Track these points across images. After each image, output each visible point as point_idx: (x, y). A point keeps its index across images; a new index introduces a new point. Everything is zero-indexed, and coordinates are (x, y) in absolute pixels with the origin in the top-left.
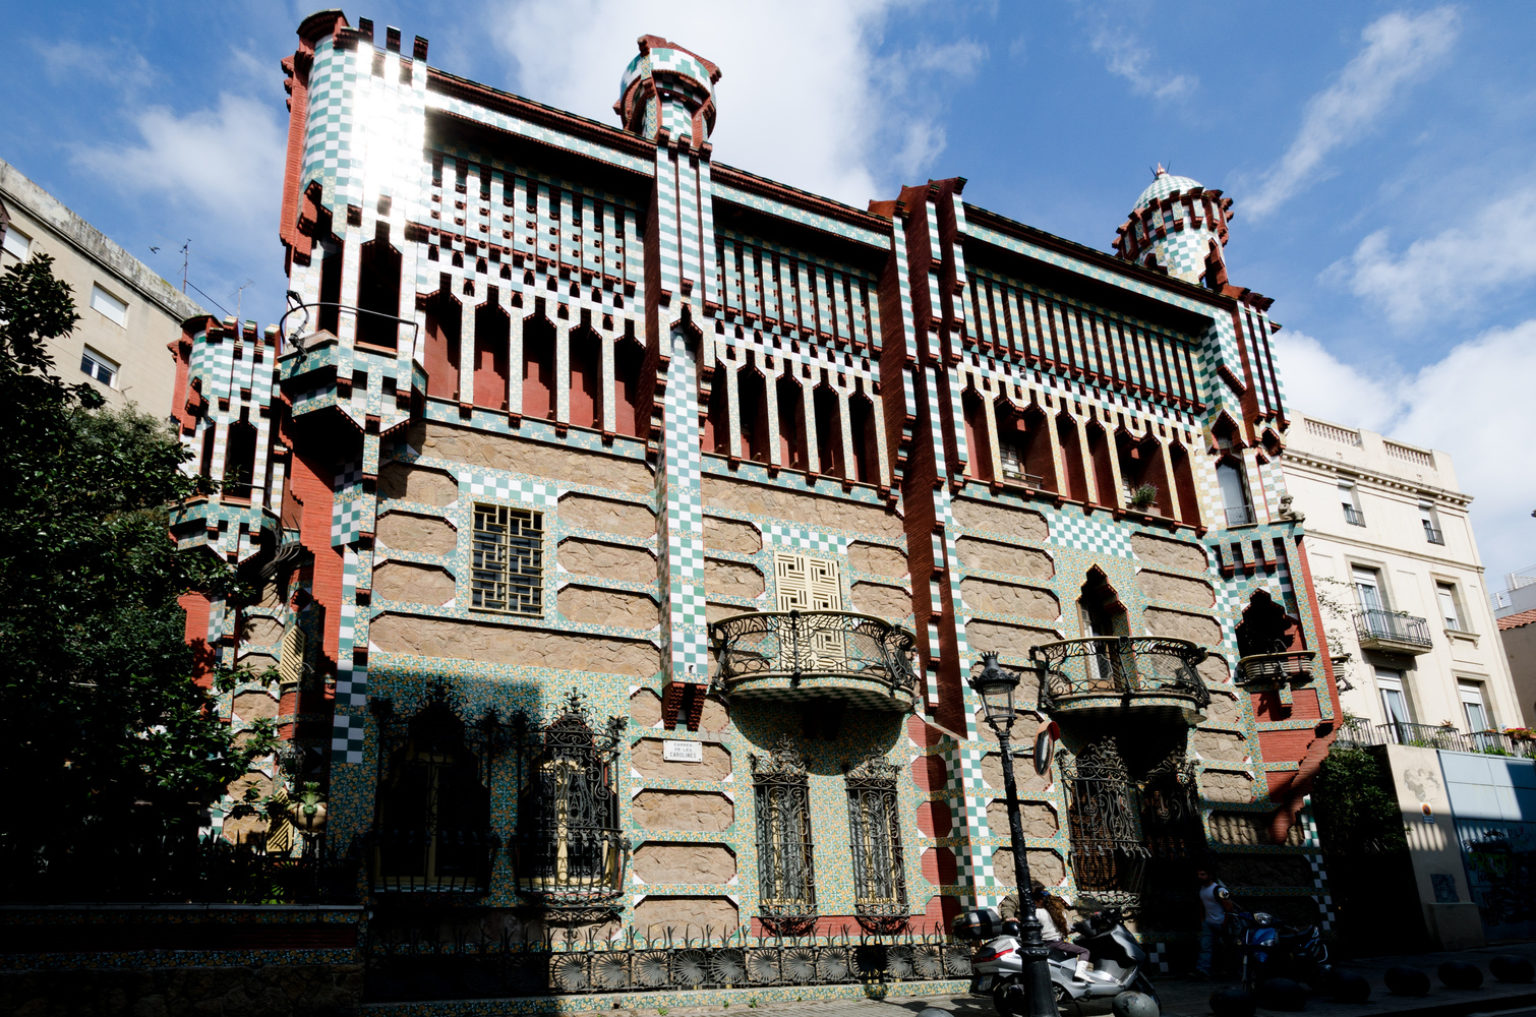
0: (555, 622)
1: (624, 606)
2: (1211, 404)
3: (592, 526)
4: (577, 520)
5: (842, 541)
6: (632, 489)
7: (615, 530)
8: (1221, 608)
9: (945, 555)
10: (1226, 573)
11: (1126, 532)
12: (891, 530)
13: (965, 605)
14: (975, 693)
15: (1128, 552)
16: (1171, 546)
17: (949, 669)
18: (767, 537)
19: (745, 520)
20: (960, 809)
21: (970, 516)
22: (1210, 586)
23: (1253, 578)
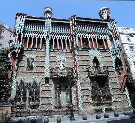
0: (34, 71)
1: (42, 68)
3: (39, 59)
8: (112, 60)
9: (76, 58)
10: (113, 55)
11: (99, 51)
12: (72, 55)
13: (78, 64)
14: (79, 75)
15: (99, 54)
16: (105, 52)
17: (77, 72)
18: (57, 58)
19: (55, 56)
20: (77, 91)
21: (79, 52)
22: (111, 57)
23: (116, 55)
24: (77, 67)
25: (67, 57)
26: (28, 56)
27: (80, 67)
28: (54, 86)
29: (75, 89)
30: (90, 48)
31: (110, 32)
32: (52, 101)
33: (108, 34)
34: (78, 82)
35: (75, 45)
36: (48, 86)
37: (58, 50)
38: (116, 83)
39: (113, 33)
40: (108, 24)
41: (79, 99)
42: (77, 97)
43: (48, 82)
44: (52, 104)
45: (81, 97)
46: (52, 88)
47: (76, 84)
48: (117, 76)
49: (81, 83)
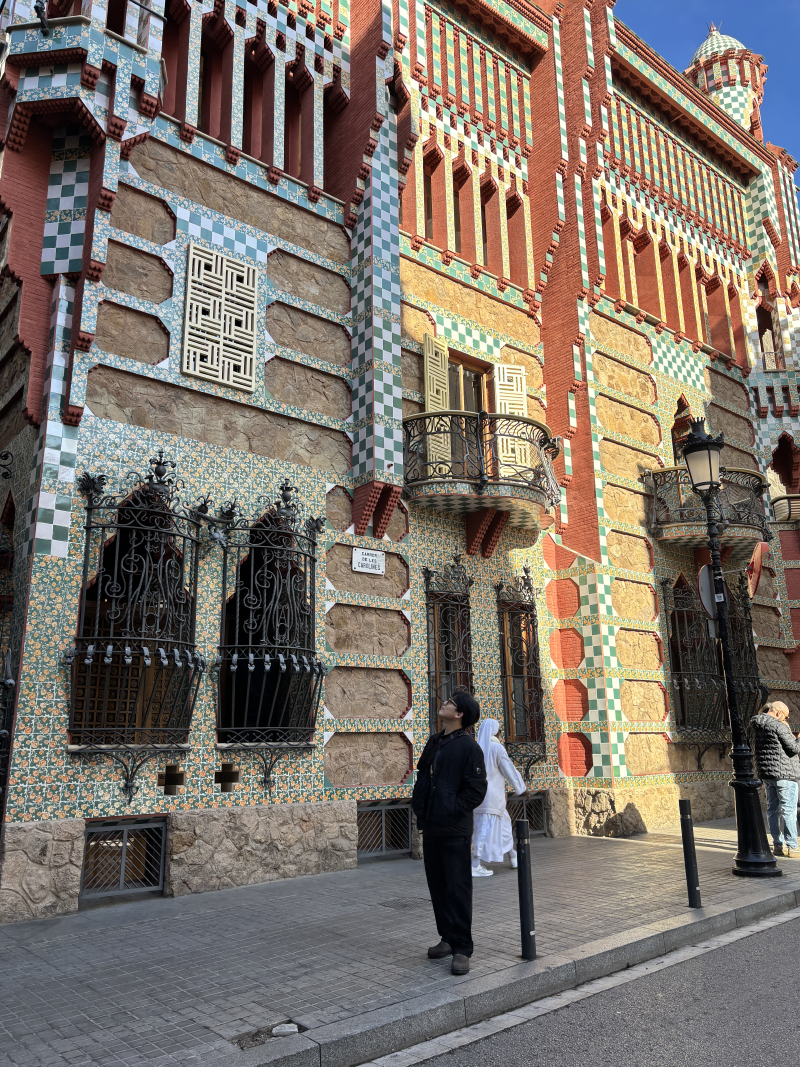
0: (263, 400)
1: (322, 389)
2: (755, 253)
3: (295, 292)
4: (282, 283)
5: (496, 343)
6: (331, 256)
7: (316, 301)
8: (758, 448)
9: (584, 367)
10: (762, 414)
11: (701, 365)
12: (531, 337)
13: (599, 424)
14: (606, 516)
15: (702, 385)
16: (727, 383)
17: (583, 488)
18: (440, 329)
19: (423, 308)
20: (594, 637)
21: (600, 332)
22: (751, 425)
23: (781, 421)
24: (595, 447)
25: (502, 344)
26: (195, 219)
27: (606, 456)
28: (422, 575)
29: (557, 624)
30: (664, 318)
31: (766, 244)
32: (407, 710)
33: (750, 256)
34: (601, 566)
35: (584, 259)
36: (381, 570)
37: (446, 263)
38: (775, 610)
39: (784, 256)
40: (766, 184)
41: (611, 702)
42: (586, 686)
43: (382, 537)
44: (409, 735)
45: (618, 687)
46: (405, 591)
47: (578, 583)
48: (779, 564)
49: (617, 579)
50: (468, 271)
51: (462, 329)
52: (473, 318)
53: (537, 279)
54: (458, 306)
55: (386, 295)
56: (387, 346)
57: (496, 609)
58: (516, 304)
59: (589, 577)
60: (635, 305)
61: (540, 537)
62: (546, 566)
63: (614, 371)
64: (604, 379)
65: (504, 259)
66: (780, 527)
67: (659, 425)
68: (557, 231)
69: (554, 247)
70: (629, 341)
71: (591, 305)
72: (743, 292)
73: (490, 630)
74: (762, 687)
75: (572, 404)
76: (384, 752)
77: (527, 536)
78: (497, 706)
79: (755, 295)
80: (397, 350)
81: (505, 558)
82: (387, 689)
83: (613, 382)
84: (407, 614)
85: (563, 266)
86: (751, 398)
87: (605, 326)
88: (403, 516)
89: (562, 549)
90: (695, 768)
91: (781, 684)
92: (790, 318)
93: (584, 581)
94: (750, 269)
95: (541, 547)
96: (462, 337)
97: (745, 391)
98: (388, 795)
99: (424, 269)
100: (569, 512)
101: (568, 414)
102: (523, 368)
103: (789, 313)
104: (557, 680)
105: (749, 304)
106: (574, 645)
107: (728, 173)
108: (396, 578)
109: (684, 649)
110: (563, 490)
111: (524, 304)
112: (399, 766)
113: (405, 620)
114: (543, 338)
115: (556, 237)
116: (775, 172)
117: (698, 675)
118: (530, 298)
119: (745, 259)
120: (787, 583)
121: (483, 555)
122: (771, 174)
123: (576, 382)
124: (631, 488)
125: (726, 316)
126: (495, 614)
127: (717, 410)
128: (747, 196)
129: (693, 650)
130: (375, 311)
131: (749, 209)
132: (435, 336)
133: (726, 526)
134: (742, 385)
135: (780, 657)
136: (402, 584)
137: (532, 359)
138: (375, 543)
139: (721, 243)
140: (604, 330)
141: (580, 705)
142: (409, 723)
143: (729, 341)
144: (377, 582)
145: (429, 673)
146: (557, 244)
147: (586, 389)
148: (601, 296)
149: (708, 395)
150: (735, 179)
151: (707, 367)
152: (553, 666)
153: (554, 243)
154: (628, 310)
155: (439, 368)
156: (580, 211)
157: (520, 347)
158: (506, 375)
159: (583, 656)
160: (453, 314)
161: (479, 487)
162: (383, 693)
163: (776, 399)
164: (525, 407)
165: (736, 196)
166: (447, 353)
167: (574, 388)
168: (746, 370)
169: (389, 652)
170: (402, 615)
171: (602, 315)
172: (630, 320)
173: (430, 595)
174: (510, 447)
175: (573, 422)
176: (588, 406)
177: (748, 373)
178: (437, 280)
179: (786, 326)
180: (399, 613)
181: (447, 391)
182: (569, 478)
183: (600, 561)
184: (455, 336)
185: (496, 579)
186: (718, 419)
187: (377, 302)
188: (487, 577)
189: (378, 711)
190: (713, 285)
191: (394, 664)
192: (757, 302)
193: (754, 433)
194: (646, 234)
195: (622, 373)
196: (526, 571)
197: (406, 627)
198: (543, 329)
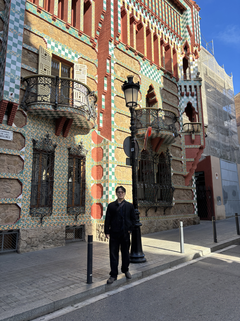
5: (76, 56)
8: (180, 106)
9: (110, 68)
10: (182, 95)
11: (160, 75)
12: (93, 56)
13: (115, 89)
14: (115, 124)
15: (160, 82)
16: (170, 83)
17: (107, 113)
18: (49, 46)
19: (41, 36)
20: (107, 168)
21: (119, 56)
22: (178, 98)
23: (188, 98)
24: (113, 98)
25: (79, 57)
27: (117, 102)
28: (31, 142)
29: (95, 164)
30: (146, 55)
31: (187, 35)
32: (20, 195)
33: (182, 39)
34: (111, 142)
35: (112, 26)
36: (11, 138)
37: (54, 20)
38: (181, 162)
39: (193, 40)
40: (188, 13)
41: (111, 192)
42: (103, 186)
43: (11, 125)
44: (20, 205)
45: (114, 187)
46: (23, 148)
47: (103, 149)
48: (184, 146)
49: (117, 147)
50: (65, 26)
51: (60, 48)
52: (66, 44)
53: (96, 33)
54: (59, 39)
55: (17, 24)
56: (15, 45)
57: (68, 157)
58: (87, 42)
59: (107, 146)
60: (135, 48)
61: (91, 131)
62: (92, 142)
63: (123, 71)
64: (119, 74)
65: (81, 23)
66: (185, 134)
67: (141, 94)
68: (103, 15)
69: (102, 21)
70: (131, 61)
71: (115, 45)
72: (178, 51)
73: (64, 165)
74: (172, 188)
75: (106, 82)
76: (6, 211)
77: (84, 130)
78: (65, 193)
79: (183, 53)
80: (20, 47)
81: (74, 138)
82: (10, 186)
83: (123, 75)
84: (23, 157)
85: (105, 29)
86: (179, 89)
87: (121, 54)
88: (24, 118)
89: (99, 136)
90: (145, 216)
91: (181, 187)
92: (194, 63)
93: (105, 148)
94: (182, 44)
95: (91, 135)
96: (60, 51)
97: (177, 86)
98: (6, 228)
99: (43, 21)
100: (103, 123)
101: (104, 85)
102: (86, 66)
103: (193, 61)
104: (93, 184)
105: (180, 56)
106: (100, 171)
107: (175, 8)
108: (19, 142)
109: (143, 173)
110: (101, 114)
111: (90, 43)
112: (14, 217)
113: (22, 159)
114: (98, 57)
115: (102, 17)
116: (192, 10)
117: (147, 183)
118: (92, 41)
119: (180, 40)
120: (186, 152)
121: (63, 136)
122: (190, 11)
123: (107, 73)
124: (127, 115)
125: (171, 59)
126: (67, 159)
127: (165, 92)
128: (182, 18)
129: (146, 174)
130: (9, 30)
131: (183, 22)
132: (47, 48)
133: (160, 130)
134: (176, 84)
135: (182, 178)
136: (22, 145)
137: (93, 65)
138: (8, 127)
139: (171, 32)
140: (121, 56)
141: (101, 193)
142: (20, 200)
143: (171, 68)
144: (9, 143)
145: (32, 180)
146: (103, 20)
147: (111, 76)
148: (119, 42)
149: (162, 85)
150: (178, 10)
151: (163, 76)
152: (92, 179)
153: (101, 19)
154: (131, 50)
155: (47, 61)
156: (112, 7)
157: (87, 59)
158: (79, 68)
159: (103, 175)
160: (56, 41)
161: (55, 107)
162: (8, 188)
163: (187, 90)
164: (86, 81)
165: (178, 17)
166: (51, 56)
167: (106, 75)
168: (177, 80)
169: (13, 172)
170: (20, 157)
171: (120, 50)
172: (132, 54)
173: (35, 149)
174: (78, 95)
175: (106, 89)
176: (111, 83)
177: (178, 80)
178: (49, 27)
179: (192, 65)
180: (19, 156)
181: (50, 70)
182: (103, 110)
183: (111, 140)
184: (56, 50)
185: (69, 145)
186: (165, 95)
187: (11, 26)
188: (65, 145)
189: (5, 195)
190: (167, 48)
191: (14, 176)
192: (183, 56)
193: (179, 101)
194: (141, 23)
195: (127, 73)
196: (81, 143)
197: (22, 162)
198: (98, 54)
